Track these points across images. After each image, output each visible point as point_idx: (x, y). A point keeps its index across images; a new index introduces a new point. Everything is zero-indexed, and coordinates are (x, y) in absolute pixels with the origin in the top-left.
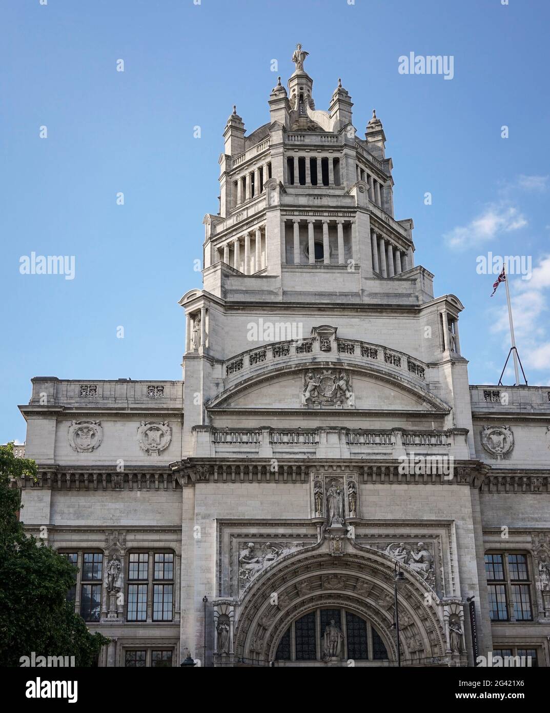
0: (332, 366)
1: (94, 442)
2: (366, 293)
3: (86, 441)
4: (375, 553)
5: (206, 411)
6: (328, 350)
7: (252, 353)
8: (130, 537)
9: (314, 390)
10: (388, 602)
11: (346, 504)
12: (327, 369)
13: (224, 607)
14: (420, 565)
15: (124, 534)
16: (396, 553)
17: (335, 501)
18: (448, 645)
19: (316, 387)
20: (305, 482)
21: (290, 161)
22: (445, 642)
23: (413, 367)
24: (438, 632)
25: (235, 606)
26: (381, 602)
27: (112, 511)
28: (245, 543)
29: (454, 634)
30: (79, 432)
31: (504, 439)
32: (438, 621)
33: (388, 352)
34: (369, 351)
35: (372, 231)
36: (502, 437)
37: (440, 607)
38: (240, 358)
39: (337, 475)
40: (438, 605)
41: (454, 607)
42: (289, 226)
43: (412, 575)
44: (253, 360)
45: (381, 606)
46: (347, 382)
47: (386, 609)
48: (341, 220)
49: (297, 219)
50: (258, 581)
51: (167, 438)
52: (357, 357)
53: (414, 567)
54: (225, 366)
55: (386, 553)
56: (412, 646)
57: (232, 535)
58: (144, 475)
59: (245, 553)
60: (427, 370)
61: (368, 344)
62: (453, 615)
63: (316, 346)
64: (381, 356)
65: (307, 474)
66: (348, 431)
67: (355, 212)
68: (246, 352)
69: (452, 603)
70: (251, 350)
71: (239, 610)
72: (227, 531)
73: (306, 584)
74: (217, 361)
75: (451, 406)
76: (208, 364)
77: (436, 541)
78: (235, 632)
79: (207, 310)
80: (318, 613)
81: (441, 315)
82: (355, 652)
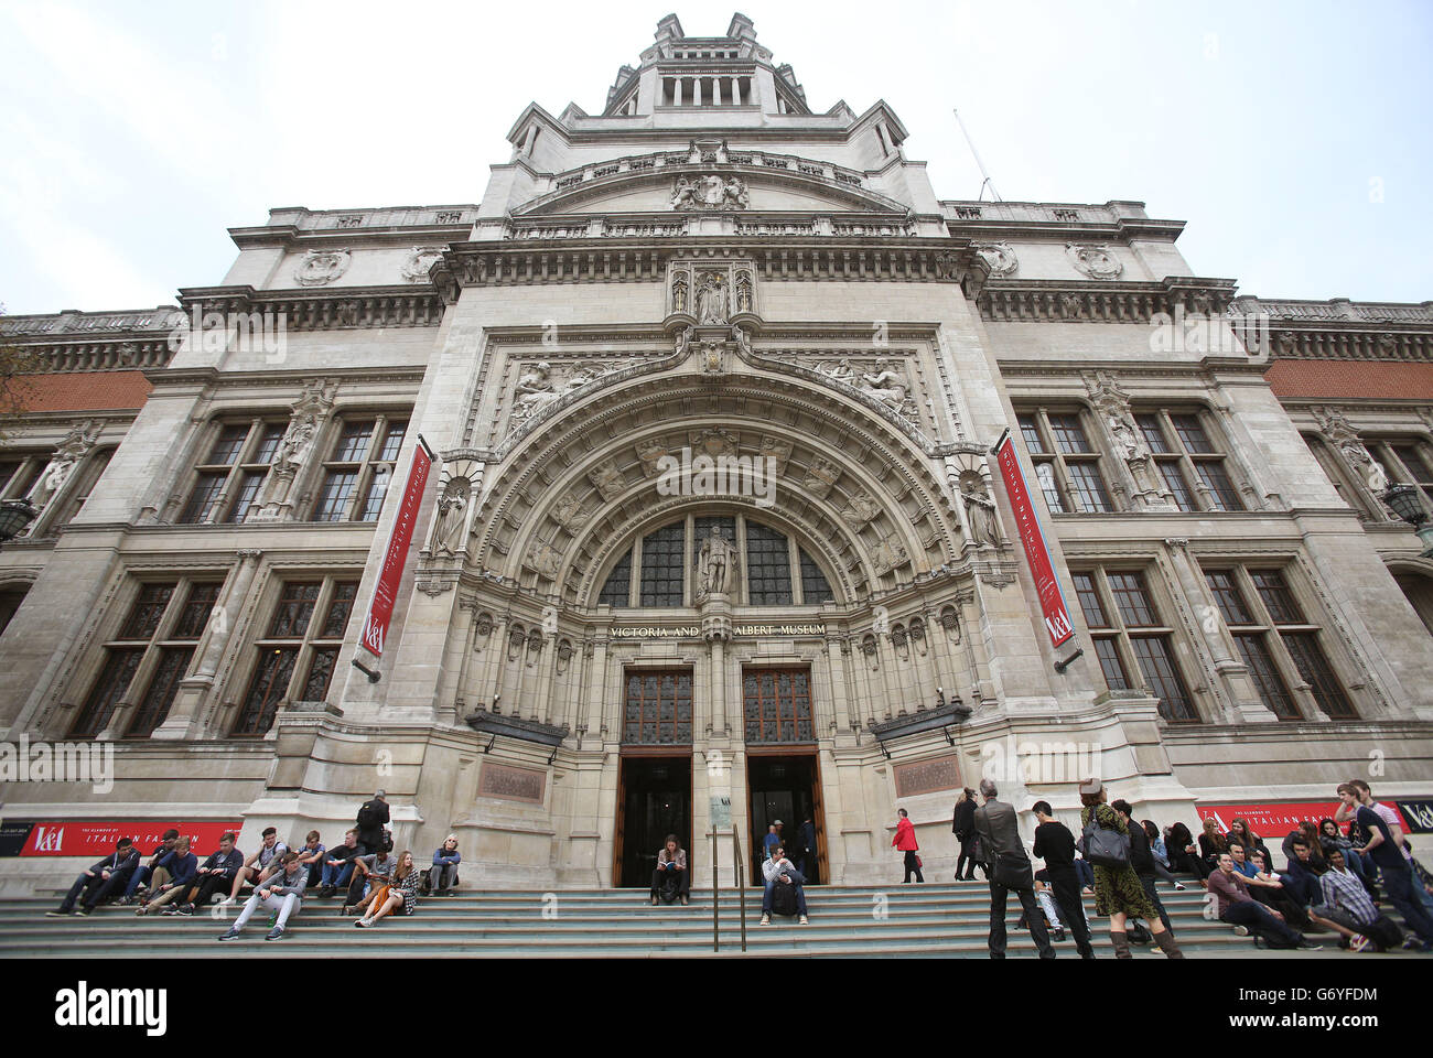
0: (716, 170)
1: (332, 272)
3: (321, 271)
4: (790, 370)
7: (599, 169)
8: (346, 388)
9: (688, 198)
10: (826, 477)
12: (710, 174)
13: (463, 464)
15: (336, 384)
17: (712, 297)
18: (966, 531)
19: (691, 192)
20: (654, 280)
22: (958, 529)
23: (842, 177)
24: (939, 513)
25: (487, 463)
26: (813, 484)
27: (329, 356)
29: (976, 509)
30: (314, 263)
31: (1002, 255)
32: (936, 488)
33: (802, 163)
34: (776, 163)
35: (779, 97)
36: (998, 253)
37: (936, 462)
38: (579, 174)
39: (717, 266)
40: (931, 456)
41: (966, 458)
42: (668, 81)
43: (870, 407)
44: (599, 174)
45: (811, 492)
46: (741, 189)
47: (824, 495)
48: (736, 75)
49: (677, 77)
50: (546, 419)
54: (555, 180)
56: (882, 560)
57: (512, 357)
58: (392, 301)
59: (531, 378)
60: (864, 181)
61: (773, 156)
63: (695, 158)
64: (793, 167)
65: (662, 269)
66: (737, 220)
67: (754, 67)
68: (589, 166)
69: (962, 451)
71: (496, 473)
72: (501, 354)
73: (656, 449)
74: (543, 176)
75: (908, 205)
76: (527, 176)
77: (909, 360)
78: (479, 513)
79: (538, 131)
80: (690, 522)
81: (878, 130)
82: (763, 593)
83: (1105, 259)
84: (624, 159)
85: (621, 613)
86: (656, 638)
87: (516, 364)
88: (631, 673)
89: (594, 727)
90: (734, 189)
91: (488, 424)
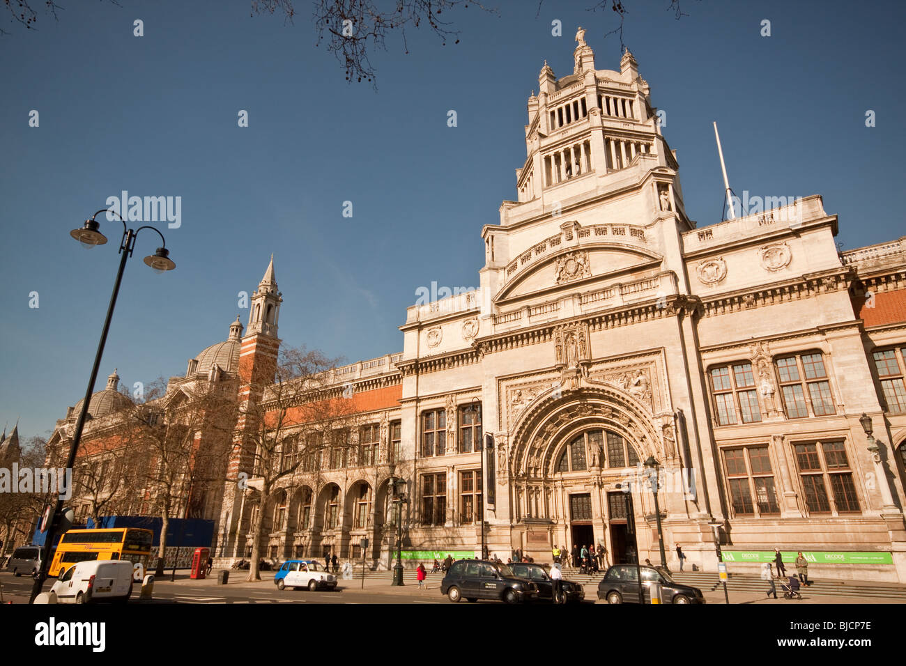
0: (572, 250)
1: (437, 340)
2: (600, 188)
3: (433, 340)
4: (601, 384)
5: (493, 304)
6: (571, 238)
7: (523, 256)
8: (459, 397)
9: (562, 270)
10: (625, 420)
11: (579, 350)
12: (569, 253)
13: (501, 438)
14: (637, 388)
15: (455, 396)
16: (619, 381)
17: (572, 349)
18: (664, 451)
19: (563, 268)
20: (550, 340)
21: (553, 113)
22: (662, 449)
23: (635, 232)
25: (508, 437)
26: (622, 421)
28: (515, 391)
29: (667, 441)
31: (717, 268)
33: (614, 227)
34: (601, 230)
35: (609, 140)
36: (716, 267)
37: (656, 420)
38: (516, 261)
39: (572, 330)
40: (653, 418)
41: (666, 418)
42: (548, 159)
43: (631, 397)
44: (523, 261)
45: (623, 424)
46: (585, 259)
47: (627, 426)
48: (581, 142)
49: (551, 153)
50: (522, 416)
51: (476, 329)
52: (593, 239)
53: (633, 390)
54: (506, 270)
55: (610, 383)
57: (507, 386)
58: (462, 356)
59: (515, 397)
60: (645, 231)
61: (599, 225)
62: (665, 426)
63: (563, 238)
64: (609, 231)
65: (551, 333)
66: (579, 296)
67: (590, 132)
68: (518, 257)
69: (664, 416)
70: (521, 255)
71: (512, 439)
72: (504, 384)
73: (564, 414)
74: (501, 269)
75: (662, 254)
76: (494, 272)
77: (651, 366)
78: (510, 455)
79: (493, 237)
80: (585, 435)
81: (652, 185)
82: (615, 462)
83: (781, 254)
84: (532, 248)
85: (565, 475)
86: (578, 483)
87: (509, 390)
88: (572, 496)
89: (561, 516)
90: (580, 260)
91: (506, 418)
